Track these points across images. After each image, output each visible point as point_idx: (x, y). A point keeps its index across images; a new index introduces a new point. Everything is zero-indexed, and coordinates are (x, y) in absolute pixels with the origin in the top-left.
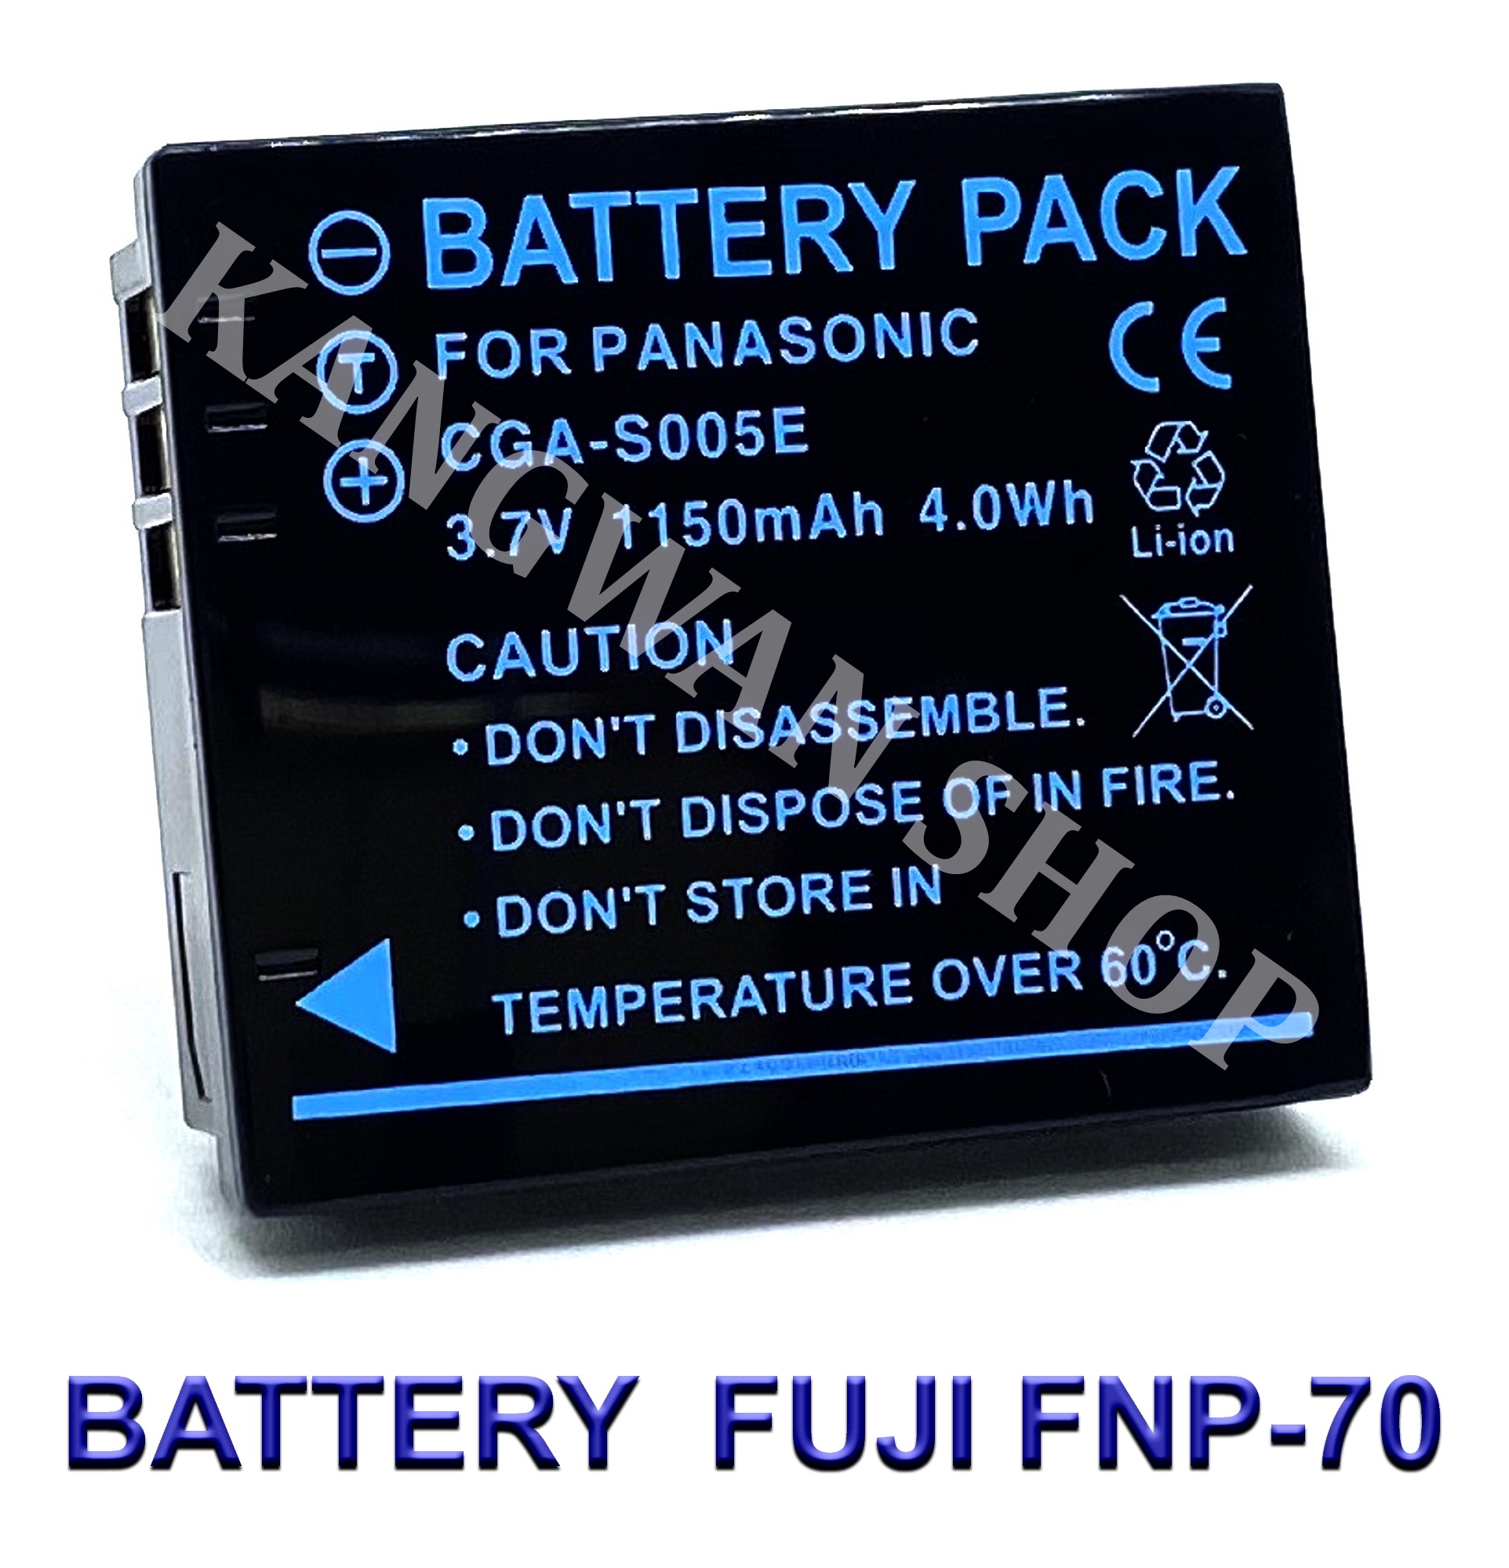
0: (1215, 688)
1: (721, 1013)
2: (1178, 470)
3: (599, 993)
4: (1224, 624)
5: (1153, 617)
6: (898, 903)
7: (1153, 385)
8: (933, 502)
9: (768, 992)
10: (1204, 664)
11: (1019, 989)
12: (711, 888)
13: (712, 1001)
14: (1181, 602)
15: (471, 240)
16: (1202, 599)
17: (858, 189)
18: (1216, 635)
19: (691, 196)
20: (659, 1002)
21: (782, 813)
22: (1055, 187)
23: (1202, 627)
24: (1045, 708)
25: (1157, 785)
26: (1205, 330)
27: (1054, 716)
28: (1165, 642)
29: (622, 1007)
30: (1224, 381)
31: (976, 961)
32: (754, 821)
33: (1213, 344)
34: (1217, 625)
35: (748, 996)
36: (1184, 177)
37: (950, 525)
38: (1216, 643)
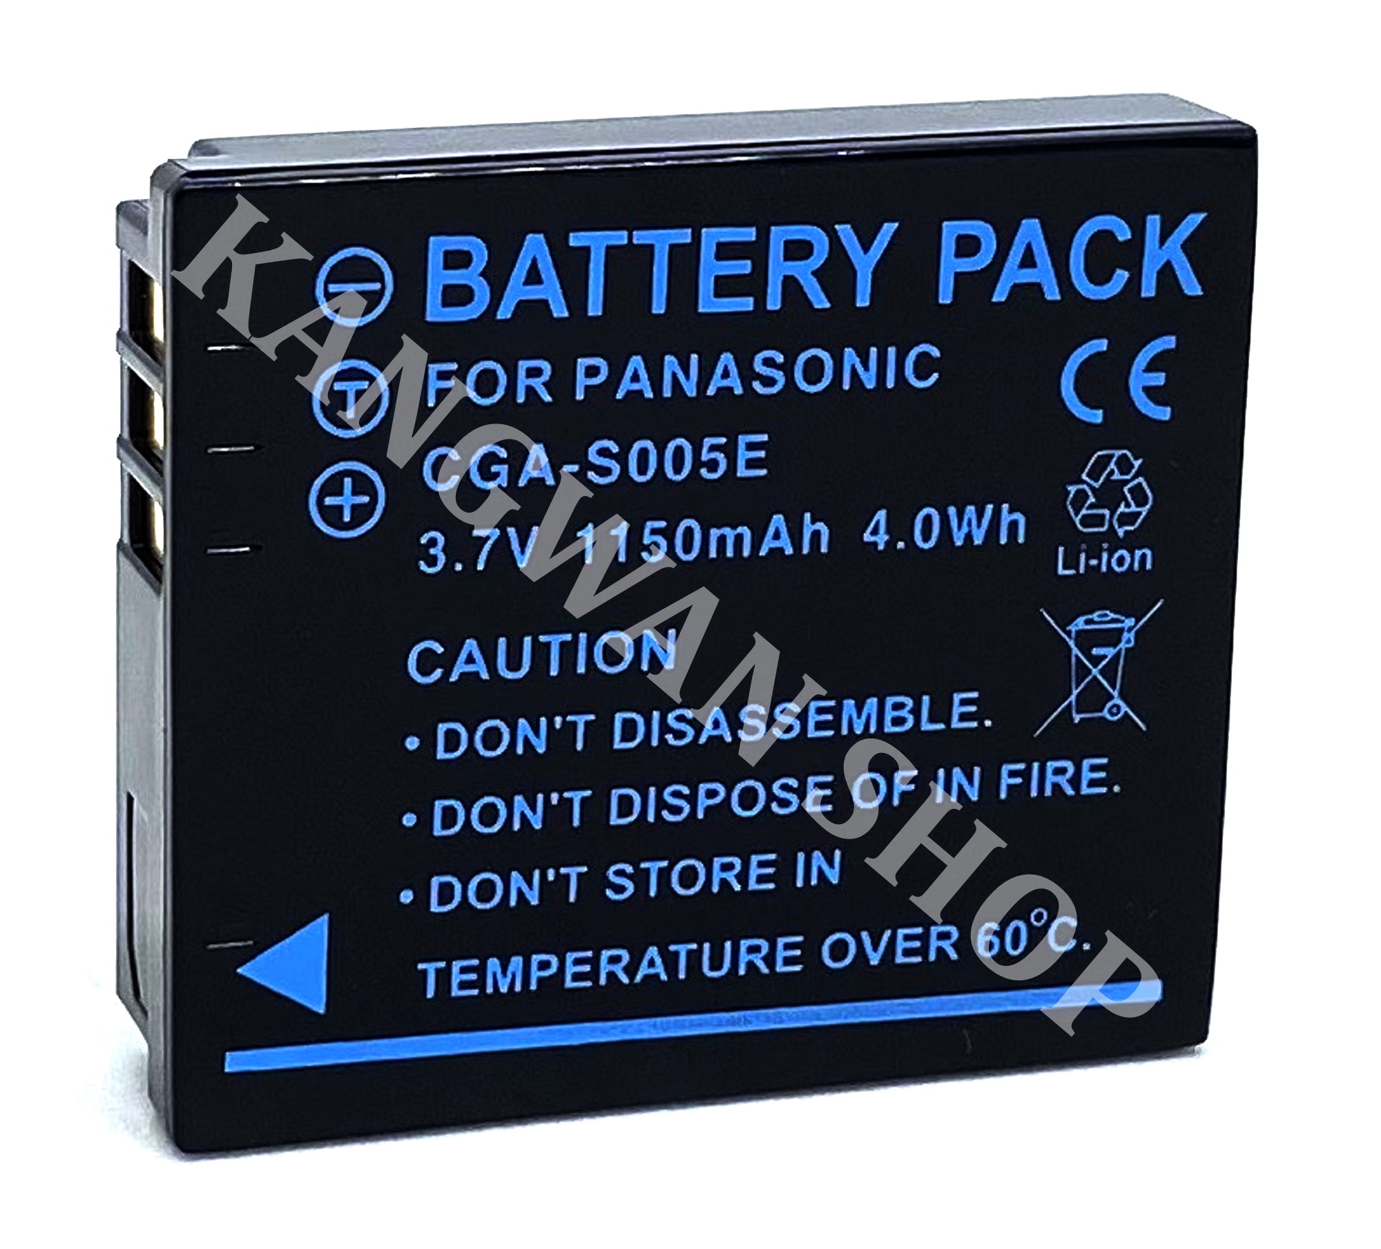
0: (1116, 694)
1: (625, 980)
2: (1110, 495)
3: (517, 962)
4: (1132, 635)
5: (1068, 628)
6: (799, 884)
7: (1097, 416)
8: (878, 522)
9: (671, 961)
10: (1109, 672)
11: (900, 959)
12: (629, 869)
13: (618, 969)
14: (1095, 616)
15: (472, 276)
16: (1116, 613)
17: (845, 231)
18: (1123, 645)
19: (684, 236)
20: (570, 969)
21: (703, 802)
22: (1031, 231)
23: (1112, 637)
24: (957, 710)
25: (1050, 779)
26: (1151, 367)
27: (964, 717)
28: (1075, 651)
29: (535, 974)
30: (1163, 414)
31: (865, 935)
32: (676, 810)
33: (1159, 379)
34: (1126, 635)
35: (653, 964)
36: (1154, 222)
37: (890, 544)
38: (1123, 653)
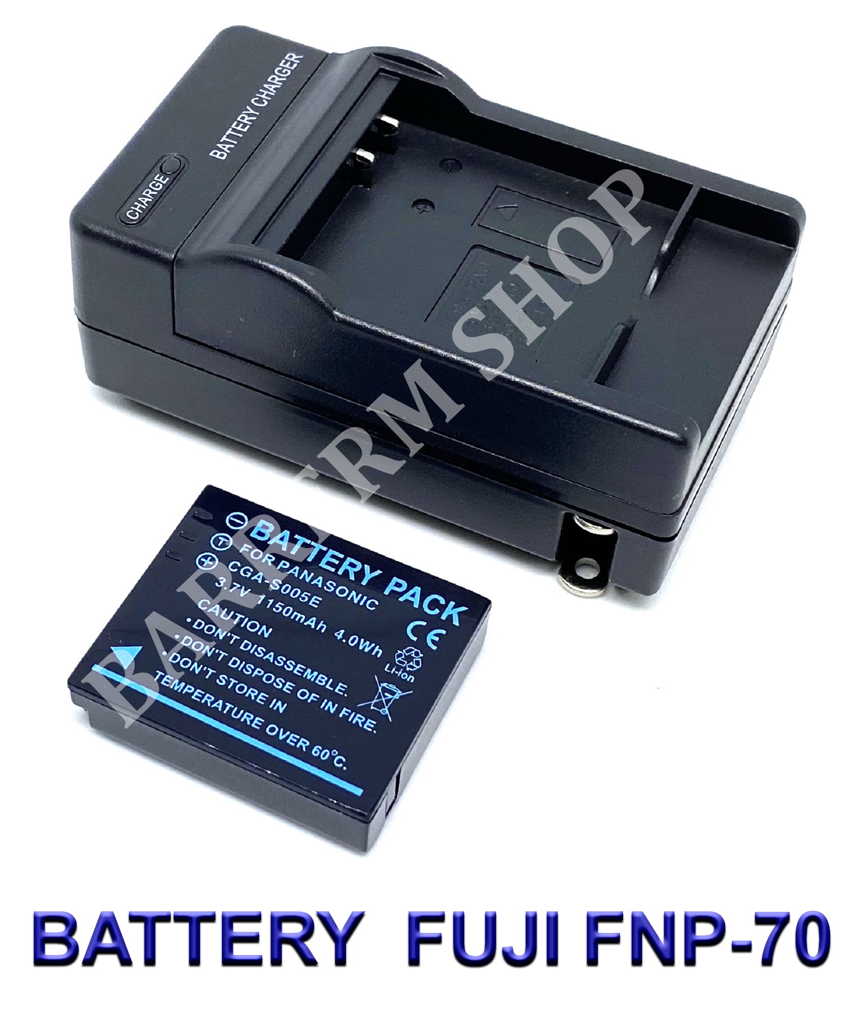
0: (386, 707)
1: (209, 705)
2: (409, 658)
3: (182, 683)
4: (399, 696)
5: (381, 684)
6: (271, 706)
7: (415, 639)
8: (341, 633)
9: (224, 707)
10: (388, 701)
11: (288, 741)
12: (226, 678)
13: (209, 701)
14: (390, 685)
15: (267, 532)
16: (396, 687)
17: (367, 567)
19: (325, 549)
20: (196, 694)
21: (256, 673)
22: (417, 590)
23: (393, 693)
24: (339, 687)
25: (356, 719)
26: (436, 635)
27: (340, 690)
29: (186, 690)
30: (434, 648)
31: (282, 730)
32: (248, 671)
33: (437, 639)
34: (397, 695)
35: (219, 705)
36: (452, 604)
37: (341, 639)
38: (394, 698)
